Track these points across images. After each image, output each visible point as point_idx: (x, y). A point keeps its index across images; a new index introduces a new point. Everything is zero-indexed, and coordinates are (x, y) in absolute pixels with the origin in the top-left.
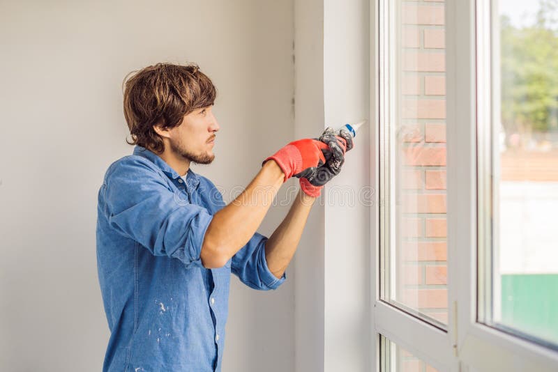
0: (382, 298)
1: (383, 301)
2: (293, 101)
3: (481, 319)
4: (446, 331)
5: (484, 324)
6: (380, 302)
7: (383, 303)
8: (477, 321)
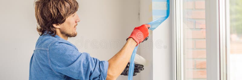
2: (139, 14)
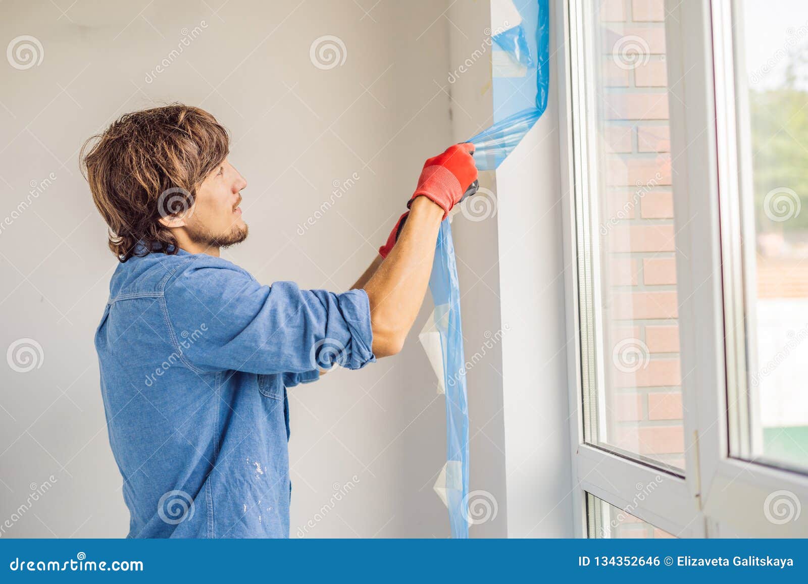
0: (588, 440)
1: (588, 444)
3: (734, 451)
4: (683, 478)
5: (739, 459)
6: (585, 446)
7: (589, 447)
8: (729, 456)
